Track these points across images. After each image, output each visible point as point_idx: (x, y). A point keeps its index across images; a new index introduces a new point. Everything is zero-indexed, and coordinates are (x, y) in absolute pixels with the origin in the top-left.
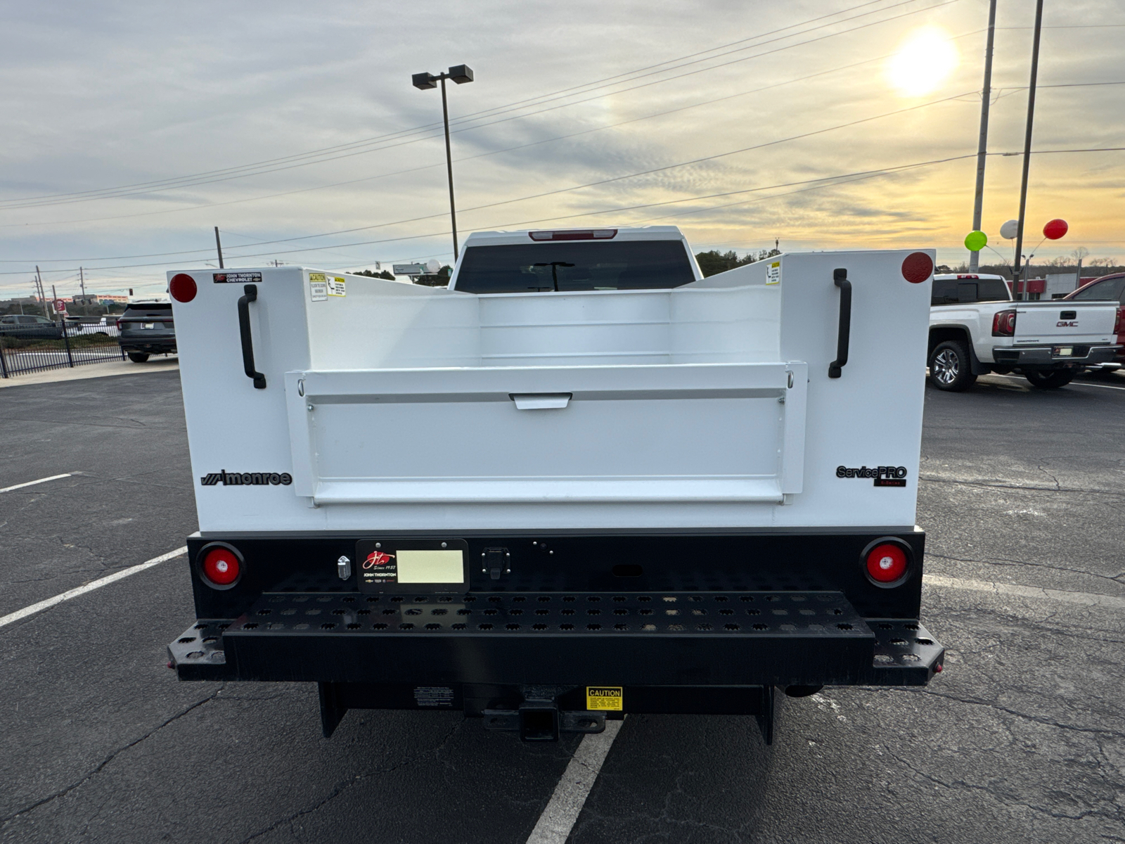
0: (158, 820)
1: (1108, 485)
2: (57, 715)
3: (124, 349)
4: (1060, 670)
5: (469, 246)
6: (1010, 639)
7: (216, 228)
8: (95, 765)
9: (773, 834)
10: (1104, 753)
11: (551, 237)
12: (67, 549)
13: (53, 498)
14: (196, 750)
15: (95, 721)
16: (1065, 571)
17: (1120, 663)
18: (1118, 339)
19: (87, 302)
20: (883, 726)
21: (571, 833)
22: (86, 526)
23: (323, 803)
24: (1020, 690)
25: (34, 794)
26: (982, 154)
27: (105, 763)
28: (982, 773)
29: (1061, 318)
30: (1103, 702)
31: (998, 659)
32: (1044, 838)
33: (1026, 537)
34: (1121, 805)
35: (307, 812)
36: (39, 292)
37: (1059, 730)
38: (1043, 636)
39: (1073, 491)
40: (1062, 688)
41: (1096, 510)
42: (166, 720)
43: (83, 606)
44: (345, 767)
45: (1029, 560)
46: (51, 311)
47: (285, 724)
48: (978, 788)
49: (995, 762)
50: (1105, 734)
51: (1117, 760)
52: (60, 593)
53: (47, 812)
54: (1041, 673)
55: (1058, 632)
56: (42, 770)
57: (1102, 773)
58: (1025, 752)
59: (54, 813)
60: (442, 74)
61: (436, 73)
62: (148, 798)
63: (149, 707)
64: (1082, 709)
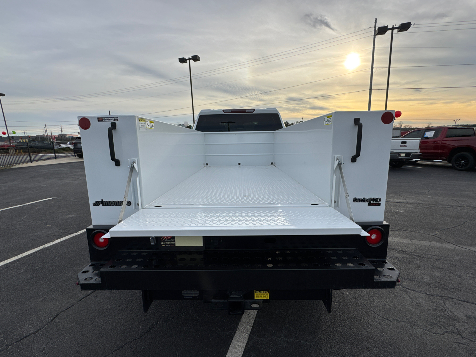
0: (75, 344)
1: (424, 201)
2: (37, 296)
3: (75, 153)
4: (423, 271)
5: (201, 114)
6: (402, 259)
7: (109, 111)
8: (50, 319)
9: (327, 345)
10: (447, 305)
11: (231, 112)
12: (48, 227)
13: (45, 207)
14: (93, 311)
15: (52, 299)
16: (416, 233)
17: (444, 268)
18: (420, 151)
19: (63, 137)
20: (362, 296)
21: (246, 346)
22: (56, 218)
23: (144, 334)
24: (410, 279)
25: (23, 333)
26: (371, 89)
27: (55, 318)
28: (403, 315)
29: (402, 144)
30: (441, 284)
31: (399, 267)
32: (432, 343)
33: (400, 220)
34: (458, 328)
35: (137, 339)
36: (46, 133)
37: (427, 296)
38: (414, 258)
39: (412, 203)
40: (425, 279)
41: (422, 210)
42: (81, 298)
43: (52, 250)
44: (153, 318)
45: (403, 229)
46: (50, 140)
47: (129, 299)
48: (402, 322)
49: (407, 310)
50: (445, 298)
51: (452, 309)
52: (43, 245)
53: (28, 342)
54: (416, 273)
55: (419, 256)
56: (28, 322)
57: (448, 314)
58: (417, 306)
59: (31, 342)
60: (189, 58)
61: (187, 58)
62: (71, 334)
63: (75, 292)
64: (434, 287)
